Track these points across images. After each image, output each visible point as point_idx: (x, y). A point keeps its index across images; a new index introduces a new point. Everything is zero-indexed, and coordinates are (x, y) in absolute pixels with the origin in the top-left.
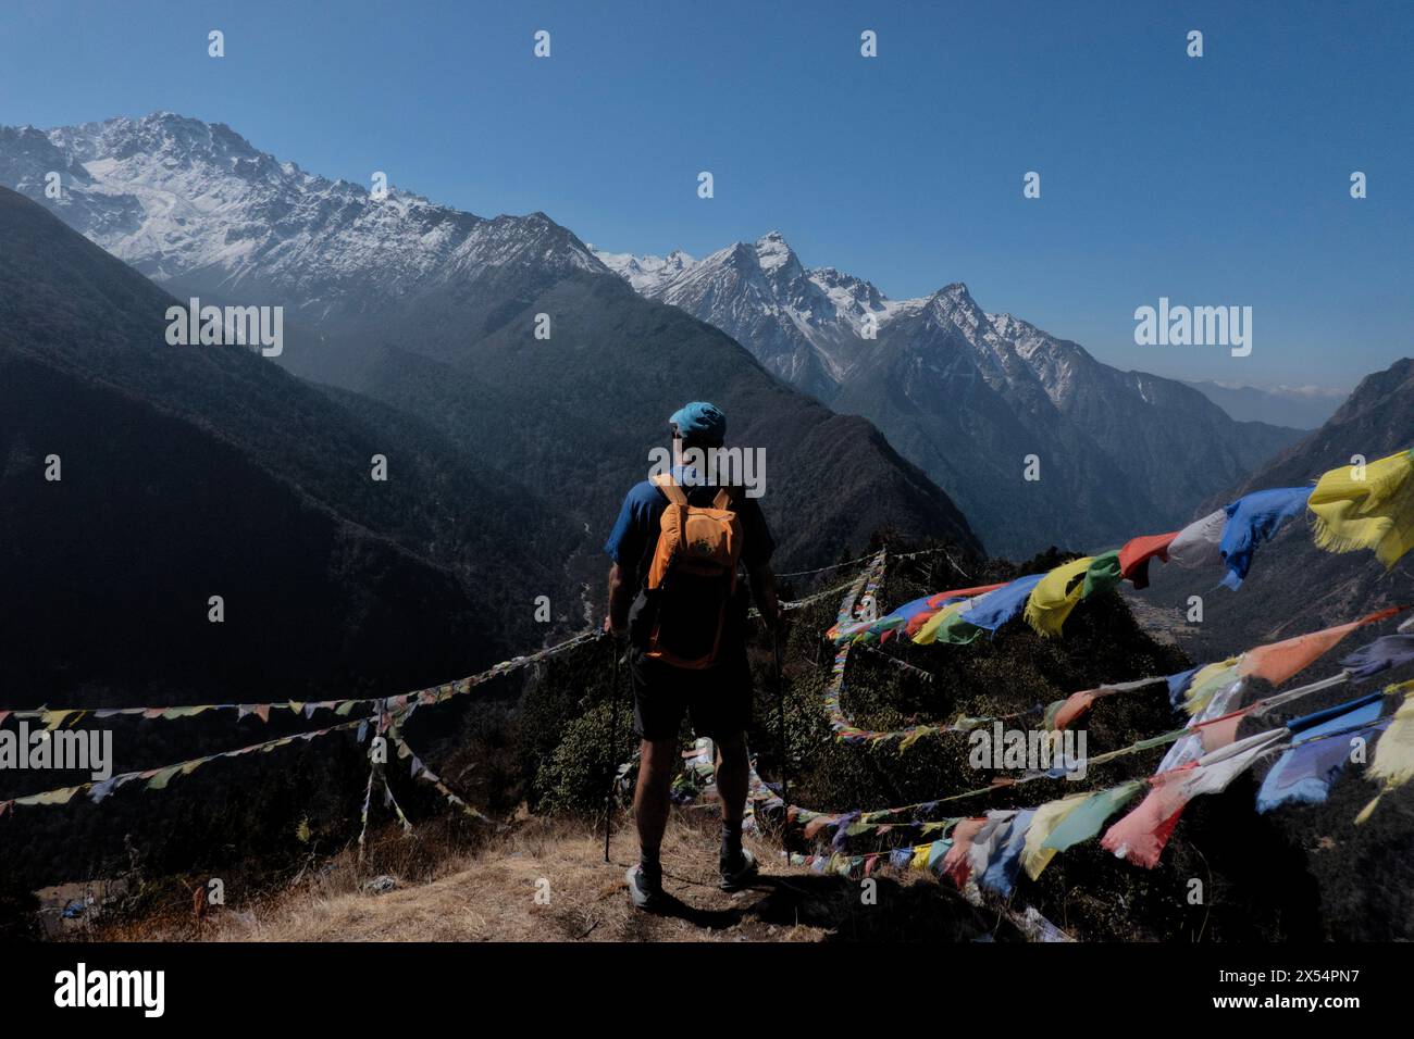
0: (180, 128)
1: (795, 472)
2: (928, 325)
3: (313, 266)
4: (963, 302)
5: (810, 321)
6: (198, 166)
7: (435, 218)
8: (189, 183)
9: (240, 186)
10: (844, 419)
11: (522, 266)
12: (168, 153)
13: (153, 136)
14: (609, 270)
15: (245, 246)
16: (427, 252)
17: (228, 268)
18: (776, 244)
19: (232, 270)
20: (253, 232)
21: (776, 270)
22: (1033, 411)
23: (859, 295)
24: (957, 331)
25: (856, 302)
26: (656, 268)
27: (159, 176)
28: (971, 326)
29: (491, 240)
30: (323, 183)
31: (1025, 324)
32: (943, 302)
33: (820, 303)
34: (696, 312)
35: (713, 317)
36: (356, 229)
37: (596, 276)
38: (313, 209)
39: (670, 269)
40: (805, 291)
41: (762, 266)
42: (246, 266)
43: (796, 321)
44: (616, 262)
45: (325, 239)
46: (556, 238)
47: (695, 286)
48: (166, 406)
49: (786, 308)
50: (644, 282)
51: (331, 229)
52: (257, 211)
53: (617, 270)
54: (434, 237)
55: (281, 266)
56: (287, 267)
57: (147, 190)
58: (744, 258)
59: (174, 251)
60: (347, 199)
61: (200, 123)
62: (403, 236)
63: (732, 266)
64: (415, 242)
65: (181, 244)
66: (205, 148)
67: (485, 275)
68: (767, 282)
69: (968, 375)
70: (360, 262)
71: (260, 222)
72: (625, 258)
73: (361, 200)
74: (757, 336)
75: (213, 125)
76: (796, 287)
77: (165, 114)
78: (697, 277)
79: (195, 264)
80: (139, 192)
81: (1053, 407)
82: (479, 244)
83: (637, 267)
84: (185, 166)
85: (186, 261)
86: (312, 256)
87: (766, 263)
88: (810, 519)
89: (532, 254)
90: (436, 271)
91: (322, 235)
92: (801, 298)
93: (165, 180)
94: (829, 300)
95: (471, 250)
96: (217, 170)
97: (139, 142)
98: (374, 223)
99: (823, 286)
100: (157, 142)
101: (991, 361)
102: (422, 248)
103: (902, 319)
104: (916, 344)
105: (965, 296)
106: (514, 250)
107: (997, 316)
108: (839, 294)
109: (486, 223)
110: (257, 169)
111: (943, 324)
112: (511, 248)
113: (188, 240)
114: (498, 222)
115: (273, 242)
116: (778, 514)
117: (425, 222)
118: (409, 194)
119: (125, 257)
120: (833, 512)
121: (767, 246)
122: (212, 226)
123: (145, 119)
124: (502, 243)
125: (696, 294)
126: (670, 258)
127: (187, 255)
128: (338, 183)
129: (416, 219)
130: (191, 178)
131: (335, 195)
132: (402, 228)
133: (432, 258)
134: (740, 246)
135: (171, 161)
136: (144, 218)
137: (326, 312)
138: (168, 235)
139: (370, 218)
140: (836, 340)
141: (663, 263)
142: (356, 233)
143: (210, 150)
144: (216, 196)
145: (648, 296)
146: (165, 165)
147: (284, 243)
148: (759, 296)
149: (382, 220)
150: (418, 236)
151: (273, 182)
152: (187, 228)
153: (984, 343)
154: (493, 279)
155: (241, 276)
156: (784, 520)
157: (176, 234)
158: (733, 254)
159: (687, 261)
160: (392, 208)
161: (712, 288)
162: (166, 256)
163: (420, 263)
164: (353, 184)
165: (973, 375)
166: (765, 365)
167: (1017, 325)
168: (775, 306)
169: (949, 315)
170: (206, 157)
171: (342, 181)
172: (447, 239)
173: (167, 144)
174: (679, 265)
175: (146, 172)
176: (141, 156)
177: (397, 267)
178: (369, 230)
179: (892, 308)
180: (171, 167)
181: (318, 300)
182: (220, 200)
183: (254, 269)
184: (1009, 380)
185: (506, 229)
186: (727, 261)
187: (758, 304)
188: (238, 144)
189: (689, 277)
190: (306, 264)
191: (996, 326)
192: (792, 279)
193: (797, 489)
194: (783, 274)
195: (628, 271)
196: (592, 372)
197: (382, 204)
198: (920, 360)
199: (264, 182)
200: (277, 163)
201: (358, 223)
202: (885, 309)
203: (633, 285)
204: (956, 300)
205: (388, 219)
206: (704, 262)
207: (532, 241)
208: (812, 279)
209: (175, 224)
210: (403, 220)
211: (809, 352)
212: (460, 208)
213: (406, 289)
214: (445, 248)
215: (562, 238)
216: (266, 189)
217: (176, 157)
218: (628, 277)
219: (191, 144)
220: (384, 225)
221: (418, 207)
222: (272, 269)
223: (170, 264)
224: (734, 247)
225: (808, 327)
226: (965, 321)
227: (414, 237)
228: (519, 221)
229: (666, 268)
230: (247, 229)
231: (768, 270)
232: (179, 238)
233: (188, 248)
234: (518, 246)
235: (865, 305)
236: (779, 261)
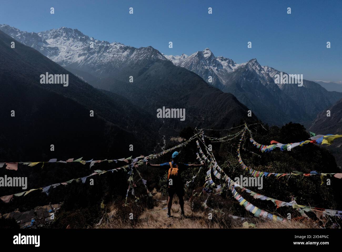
0: (67, 31)
1: (214, 107)
2: (247, 70)
3: (98, 62)
4: (256, 63)
5: (217, 70)
6: (71, 39)
7: (126, 49)
8: (70, 44)
9: (81, 43)
10: (226, 94)
11: (146, 59)
12: (65, 37)
13: (61, 33)
14: (167, 59)
15: (83, 58)
16: (124, 57)
17: (79, 63)
18: (208, 51)
19: (80, 63)
20: (84, 54)
21: (208, 57)
22: (274, 90)
23: (229, 63)
24: (254, 71)
25: (228, 64)
26: (179, 58)
27: (63, 42)
28: (258, 69)
29: (139, 53)
30: (99, 42)
31: (272, 68)
32: (250, 64)
33: (219, 65)
34: (188, 69)
35: (193, 70)
36: (107, 52)
37: (165, 61)
38: (97, 48)
39: (182, 58)
40: (215, 62)
41: (204, 57)
42: (83, 63)
43: (213, 70)
44: (169, 57)
45: (101, 55)
46: (154, 52)
47: (188, 62)
48: (66, 96)
49: (210, 67)
50: (176, 62)
51: (102, 53)
52: (85, 49)
53: (169, 59)
54: (126, 53)
55: (91, 62)
56: (92, 62)
57: (60, 46)
58: (200, 55)
59: (67, 60)
60: (105, 45)
61: (71, 29)
62: (118, 53)
64: (121, 55)
65: (68, 58)
66: (73, 35)
67: (138, 62)
68: (206, 60)
69: (257, 82)
70: (109, 60)
71: (86, 52)
72: (171, 56)
73: (108, 45)
74: (204, 74)
75: (74, 30)
76: (213, 61)
77: (63, 27)
78: (189, 60)
79: (71, 62)
80: (58, 46)
81: (279, 89)
82: (136, 54)
83: (174, 58)
84: (68, 39)
85: (69, 62)
86: (98, 59)
87: (205, 56)
88: (218, 119)
89: (149, 56)
90: (126, 61)
91: (100, 54)
92: (214, 64)
93: (64, 43)
94: (221, 64)
95: (134, 56)
96: (76, 40)
97: (58, 34)
98: (111, 51)
99: (220, 61)
100: (62, 34)
101: (263, 78)
102: (123, 56)
103: (240, 68)
104: (244, 74)
106: (144, 56)
107: (264, 67)
108: (224, 63)
109: (138, 49)
110: (85, 39)
111: (250, 69)
112: (144, 55)
113: (70, 57)
114: (140, 49)
115: (89, 56)
116: (210, 118)
117: (123, 50)
118: (119, 43)
119: (56, 62)
120: (223, 117)
121: (206, 52)
122: (75, 53)
123: (59, 29)
124: (142, 54)
125: (188, 64)
126: (182, 56)
127: (70, 60)
128: (103, 42)
129: (121, 49)
130: (70, 42)
131: (102, 45)
132: (118, 51)
134: (199, 52)
135: (65, 39)
136: (60, 52)
137: (101, 72)
138: (65, 56)
139: (111, 49)
140: (223, 74)
141: (180, 57)
142: (107, 53)
143: (74, 35)
144: (75, 46)
145: (177, 65)
146: (64, 40)
147: (91, 56)
148: (204, 64)
149: (113, 50)
150: (122, 53)
151: (88, 42)
152: (69, 54)
153: (261, 73)
154: (139, 63)
155: (82, 65)
156: (211, 119)
157: (67, 56)
158: (197, 54)
159: (186, 56)
160: (116, 47)
161: (192, 63)
162: (65, 61)
163: (122, 60)
164: (106, 42)
165: (259, 82)
166: (206, 81)
167: (270, 69)
168: (208, 66)
169: (252, 67)
170: (73, 37)
171: (104, 41)
172: (128, 54)
173: (64, 35)
174: (184, 57)
175: (60, 42)
176: (58, 38)
177: (117, 61)
178: (110, 52)
179: (237, 66)
180: (65, 40)
181: (99, 70)
182: (76, 47)
183: (85, 63)
184: (268, 83)
185: (142, 50)
186: (196, 56)
187: (204, 66)
188: (80, 34)
189: (186, 60)
190: (96, 61)
191: (264, 69)
192: (212, 59)
193: (215, 111)
194: (210, 58)
195: (172, 59)
196: (164, 84)
197: (113, 46)
198: (245, 78)
199: (86, 42)
200: (89, 37)
201: (108, 51)
202: (235, 66)
203: (173, 63)
204: (254, 63)
205: (115, 50)
206: (190, 56)
207: (149, 53)
208: (217, 59)
209: (67, 53)
210: (118, 50)
211: (217, 77)
212: (131, 46)
213: (119, 66)
214: (128, 56)
215: (156, 52)
216: (87, 44)
217: (66, 37)
218: (172, 61)
219: (69, 34)
220: (114, 51)
221: (121, 46)
222: (89, 63)
223: (66, 63)
224: (197, 52)
225: (216, 71)
226: (256, 68)
227: (120, 54)
228: (145, 48)
229: (181, 58)
230: (83, 54)
231: (206, 57)
232: (68, 57)
233: (70, 59)
234: (145, 54)
235: (231, 65)
236: (209, 55)
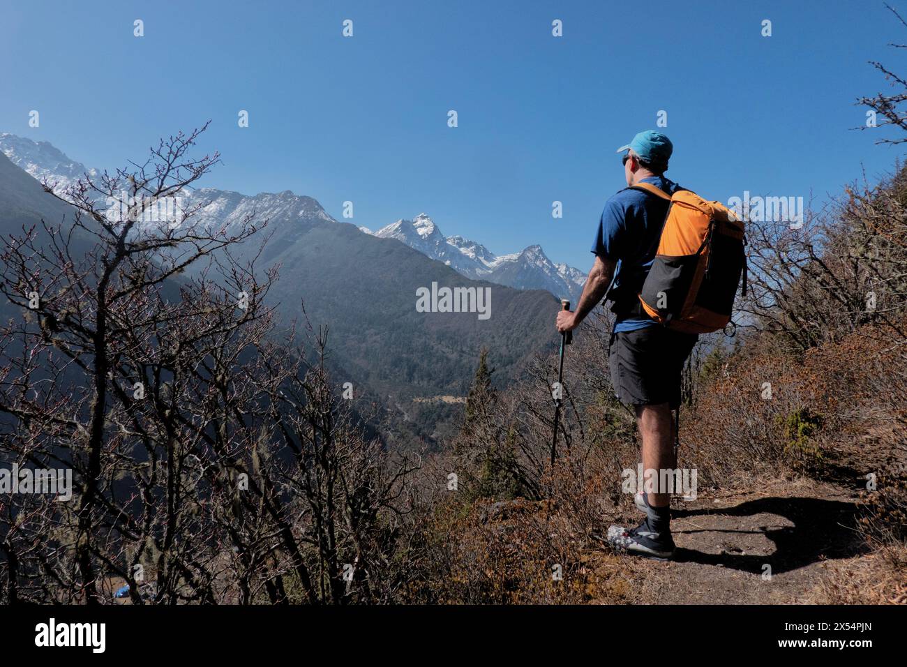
0: (18, 144)
1: (507, 324)
2: (524, 267)
4: (540, 255)
6: (31, 167)
7: (214, 196)
9: (62, 180)
11: (283, 221)
16: (209, 216)
18: (425, 221)
21: (427, 236)
23: (477, 252)
24: (540, 272)
25: (476, 256)
29: (255, 208)
31: (576, 270)
32: (529, 254)
33: (456, 254)
40: (445, 249)
41: (418, 233)
46: (305, 203)
54: (213, 208)
58: (407, 228)
63: (401, 232)
68: (422, 242)
76: (440, 245)
82: (247, 210)
87: (420, 232)
89: (290, 213)
90: (216, 228)
92: (443, 253)
94: (460, 253)
95: (241, 215)
99: (455, 246)
101: (562, 289)
102: (205, 214)
103: (507, 265)
105: (540, 251)
106: (275, 212)
108: (466, 252)
109: (249, 199)
111: (532, 266)
114: (259, 198)
117: (205, 199)
121: (419, 222)
124: (264, 209)
129: (199, 197)
133: (213, 220)
134: (403, 221)
153: (557, 277)
158: (400, 226)
163: (204, 223)
167: (571, 270)
169: (535, 262)
172: (222, 208)
179: (497, 260)
185: (265, 201)
186: (397, 230)
188: (58, 156)
191: (559, 270)
192: (437, 241)
194: (431, 239)
202: (493, 261)
204: (537, 254)
207: (288, 206)
208: (447, 242)
210: (189, 198)
212: (230, 189)
214: (221, 214)
215: (310, 203)
224: (399, 222)
226: (543, 265)
228: (274, 196)
231: (422, 236)
234: (278, 210)
235: (482, 258)
236: (430, 229)
